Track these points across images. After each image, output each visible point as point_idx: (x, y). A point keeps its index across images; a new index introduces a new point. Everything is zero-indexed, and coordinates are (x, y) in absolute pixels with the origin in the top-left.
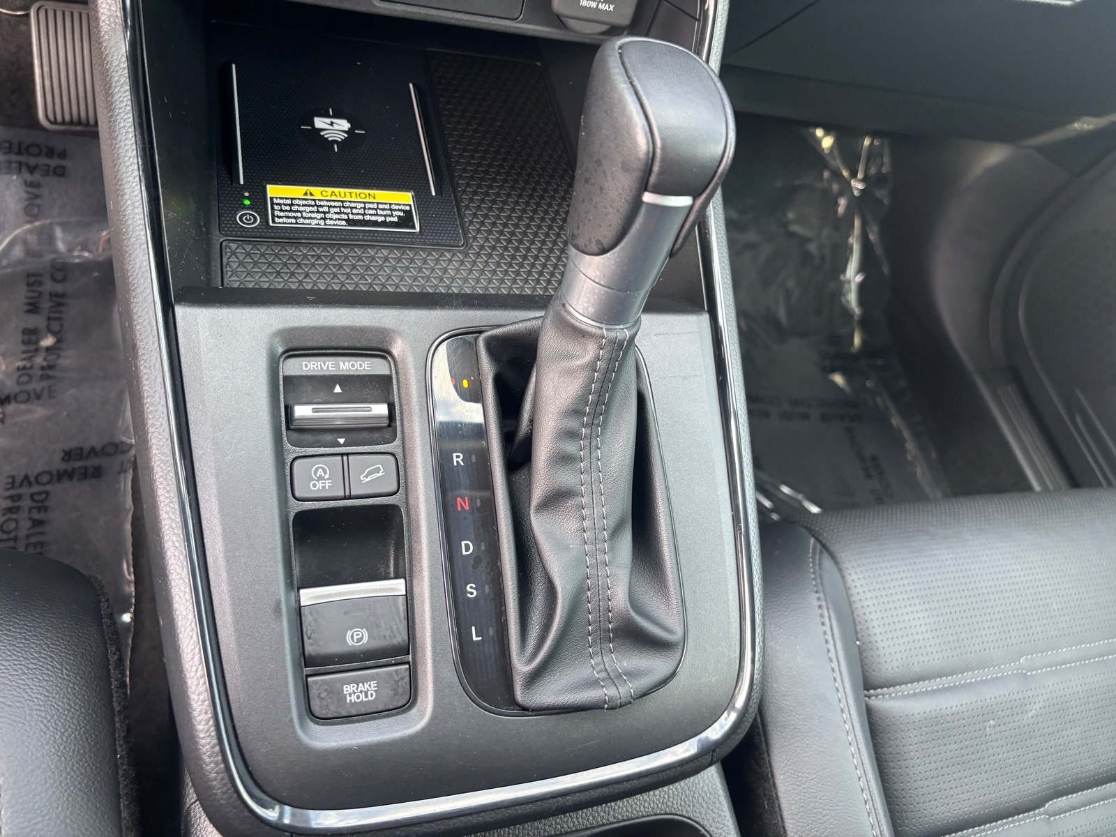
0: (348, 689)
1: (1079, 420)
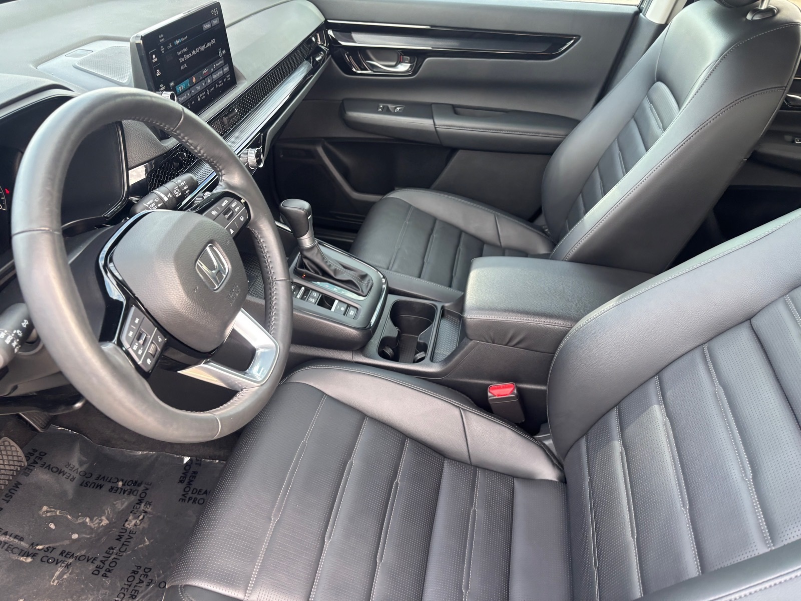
0: (350, 314)
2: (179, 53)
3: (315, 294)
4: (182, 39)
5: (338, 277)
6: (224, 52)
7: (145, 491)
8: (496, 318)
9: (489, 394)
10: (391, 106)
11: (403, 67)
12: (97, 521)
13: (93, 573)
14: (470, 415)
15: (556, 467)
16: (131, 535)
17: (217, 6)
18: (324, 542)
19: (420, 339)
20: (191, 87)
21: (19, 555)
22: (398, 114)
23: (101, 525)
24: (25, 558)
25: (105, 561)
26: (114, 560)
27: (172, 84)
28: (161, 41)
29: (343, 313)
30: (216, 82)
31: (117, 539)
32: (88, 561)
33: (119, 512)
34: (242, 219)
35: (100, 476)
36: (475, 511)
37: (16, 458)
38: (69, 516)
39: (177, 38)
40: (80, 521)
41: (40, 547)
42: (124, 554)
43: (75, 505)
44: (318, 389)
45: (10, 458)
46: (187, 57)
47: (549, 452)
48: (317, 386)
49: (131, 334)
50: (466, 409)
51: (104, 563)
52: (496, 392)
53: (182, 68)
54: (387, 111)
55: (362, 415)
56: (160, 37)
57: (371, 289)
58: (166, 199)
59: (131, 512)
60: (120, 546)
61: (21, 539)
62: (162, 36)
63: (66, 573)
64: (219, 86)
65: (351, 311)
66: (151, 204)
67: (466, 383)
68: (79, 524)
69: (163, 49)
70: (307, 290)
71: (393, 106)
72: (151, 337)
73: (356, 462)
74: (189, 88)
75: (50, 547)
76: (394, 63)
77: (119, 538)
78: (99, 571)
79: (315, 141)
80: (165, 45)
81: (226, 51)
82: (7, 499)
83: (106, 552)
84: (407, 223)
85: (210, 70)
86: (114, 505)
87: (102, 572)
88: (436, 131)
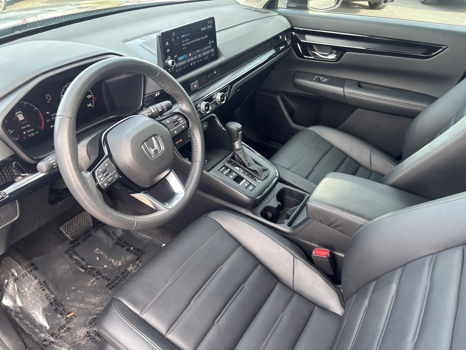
0: (249, 188)
1: (283, 136)
2: (183, 42)
3: (234, 174)
4: (186, 35)
5: (249, 167)
6: (212, 42)
7: (141, 255)
8: (324, 209)
9: (313, 253)
10: (321, 78)
11: (332, 57)
12: (117, 262)
13: (106, 286)
14: (299, 261)
15: (343, 307)
16: (128, 274)
17: (213, 19)
18: (191, 302)
19: (289, 212)
20: (187, 58)
21: (80, 267)
22: (324, 83)
23: (118, 265)
24: (82, 269)
25: (113, 282)
26: (117, 283)
27: (176, 56)
28: (173, 35)
29: (245, 187)
30: (205, 56)
31: (122, 274)
32: (106, 279)
33: (127, 261)
34: (183, 127)
35: (125, 242)
36: (283, 316)
37: (88, 222)
38: (106, 257)
39: (183, 34)
40: (110, 260)
41: (89, 266)
42: (122, 282)
43: (110, 252)
44: (219, 224)
45: (86, 221)
46: (187, 43)
47: (341, 297)
48: (219, 222)
49: (101, 170)
50: (297, 257)
51: (112, 283)
52: (318, 252)
53: (183, 49)
54: (319, 81)
55: (239, 244)
56: (173, 33)
57: (267, 177)
58: (153, 112)
59: (132, 263)
60: (122, 277)
61: (83, 260)
62: (174, 33)
63: (95, 282)
64: (206, 59)
65: (251, 187)
66: (146, 113)
67: (304, 243)
68: (109, 261)
69: (173, 39)
70: (231, 171)
71: (323, 78)
72: (111, 173)
73: (225, 267)
74: (186, 59)
75: (93, 268)
76: (327, 54)
77: (123, 273)
78: (109, 286)
79: (277, 93)
80: (175, 37)
81: (214, 42)
82: (84, 240)
83: (115, 278)
84: (312, 145)
85: (201, 50)
86: (126, 257)
87: (110, 286)
88: (344, 95)
